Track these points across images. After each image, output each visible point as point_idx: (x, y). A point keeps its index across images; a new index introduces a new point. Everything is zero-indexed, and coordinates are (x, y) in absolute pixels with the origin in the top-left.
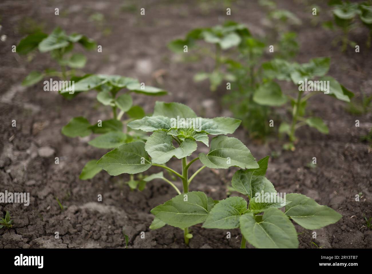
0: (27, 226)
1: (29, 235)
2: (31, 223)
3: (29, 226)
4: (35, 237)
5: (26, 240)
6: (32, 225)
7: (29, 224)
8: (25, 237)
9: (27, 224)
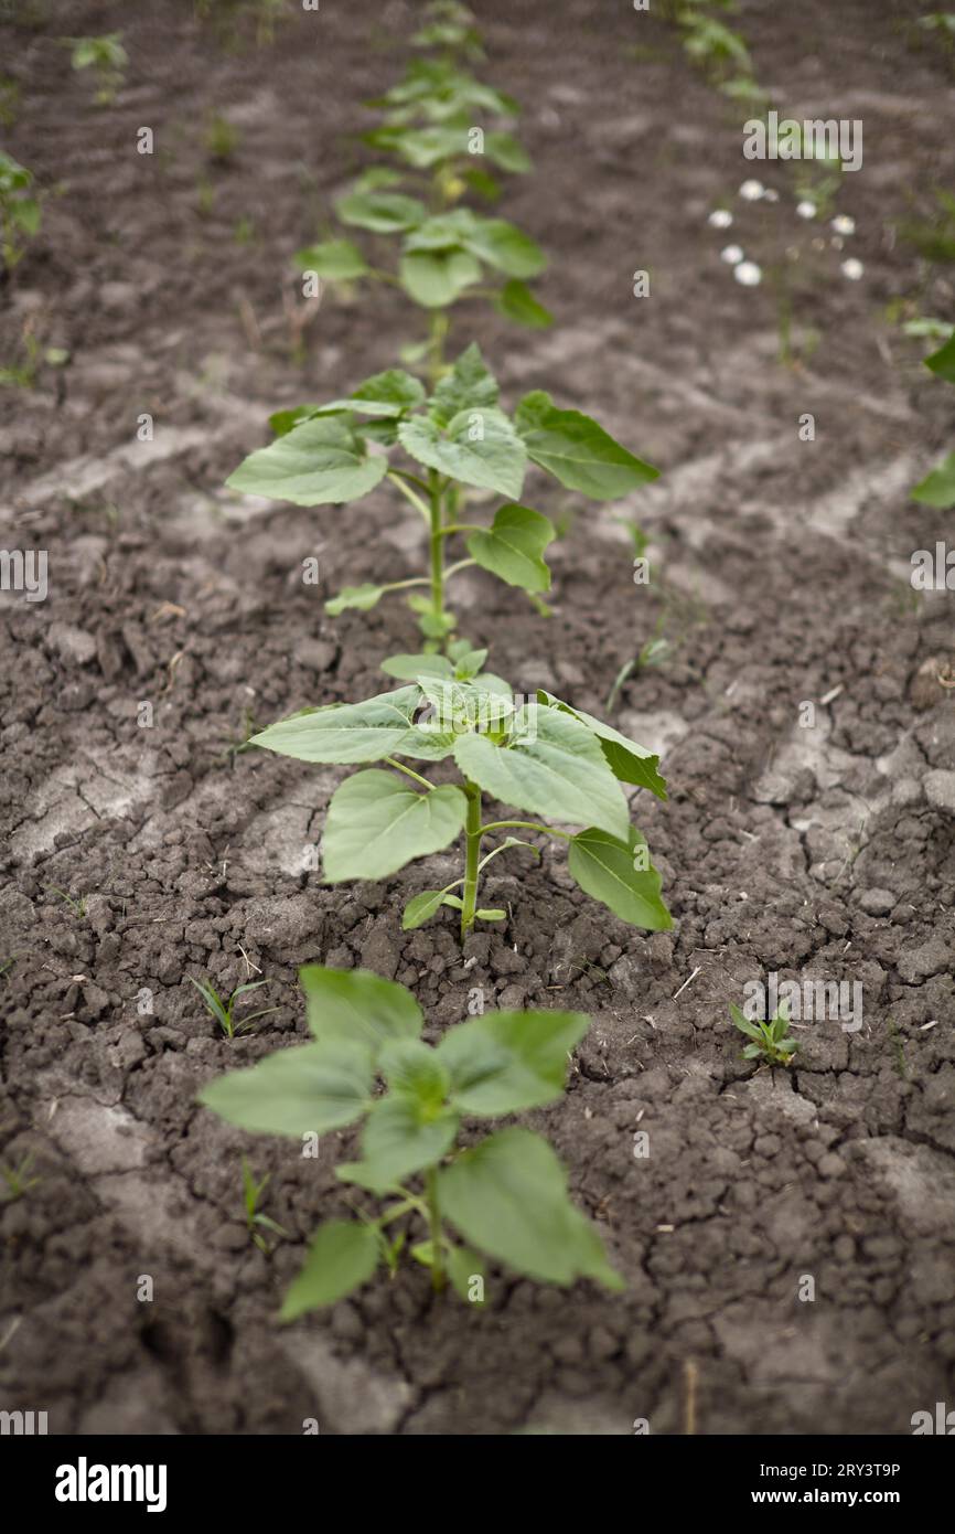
0: (838, 1073)
1: (845, 1117)
2: (855, 1066)
3: (846, 1077)
4: (863, 1132)
5: (831, 1134)
6: (856, 1074)
7: (846, 1070)
8: (826, 1120)
9: (841, 1067)
